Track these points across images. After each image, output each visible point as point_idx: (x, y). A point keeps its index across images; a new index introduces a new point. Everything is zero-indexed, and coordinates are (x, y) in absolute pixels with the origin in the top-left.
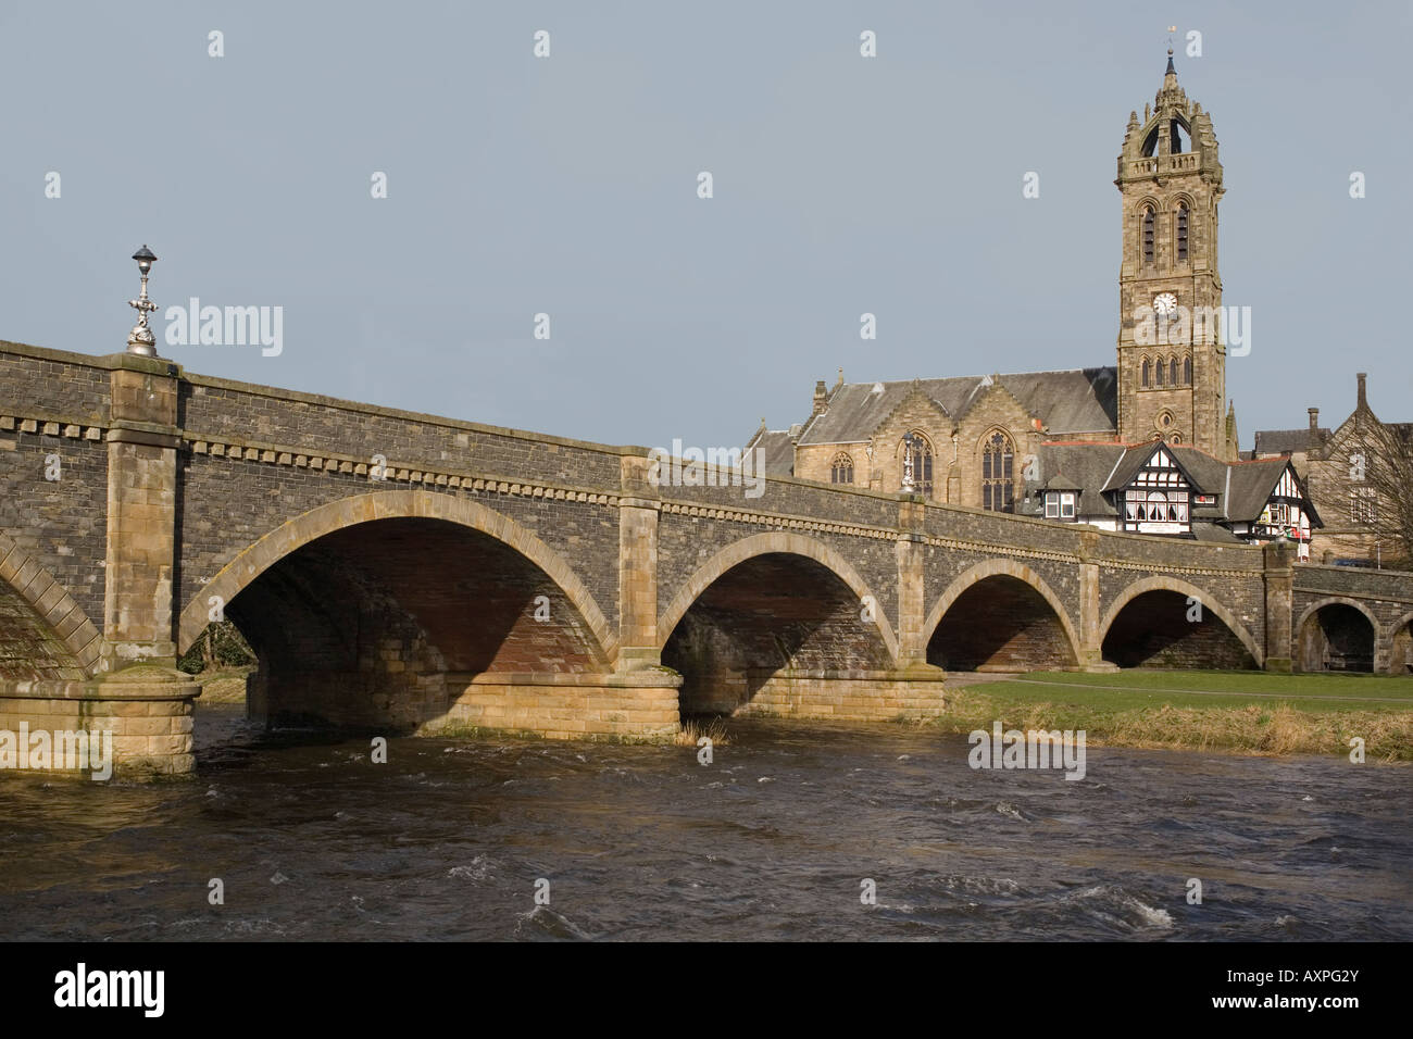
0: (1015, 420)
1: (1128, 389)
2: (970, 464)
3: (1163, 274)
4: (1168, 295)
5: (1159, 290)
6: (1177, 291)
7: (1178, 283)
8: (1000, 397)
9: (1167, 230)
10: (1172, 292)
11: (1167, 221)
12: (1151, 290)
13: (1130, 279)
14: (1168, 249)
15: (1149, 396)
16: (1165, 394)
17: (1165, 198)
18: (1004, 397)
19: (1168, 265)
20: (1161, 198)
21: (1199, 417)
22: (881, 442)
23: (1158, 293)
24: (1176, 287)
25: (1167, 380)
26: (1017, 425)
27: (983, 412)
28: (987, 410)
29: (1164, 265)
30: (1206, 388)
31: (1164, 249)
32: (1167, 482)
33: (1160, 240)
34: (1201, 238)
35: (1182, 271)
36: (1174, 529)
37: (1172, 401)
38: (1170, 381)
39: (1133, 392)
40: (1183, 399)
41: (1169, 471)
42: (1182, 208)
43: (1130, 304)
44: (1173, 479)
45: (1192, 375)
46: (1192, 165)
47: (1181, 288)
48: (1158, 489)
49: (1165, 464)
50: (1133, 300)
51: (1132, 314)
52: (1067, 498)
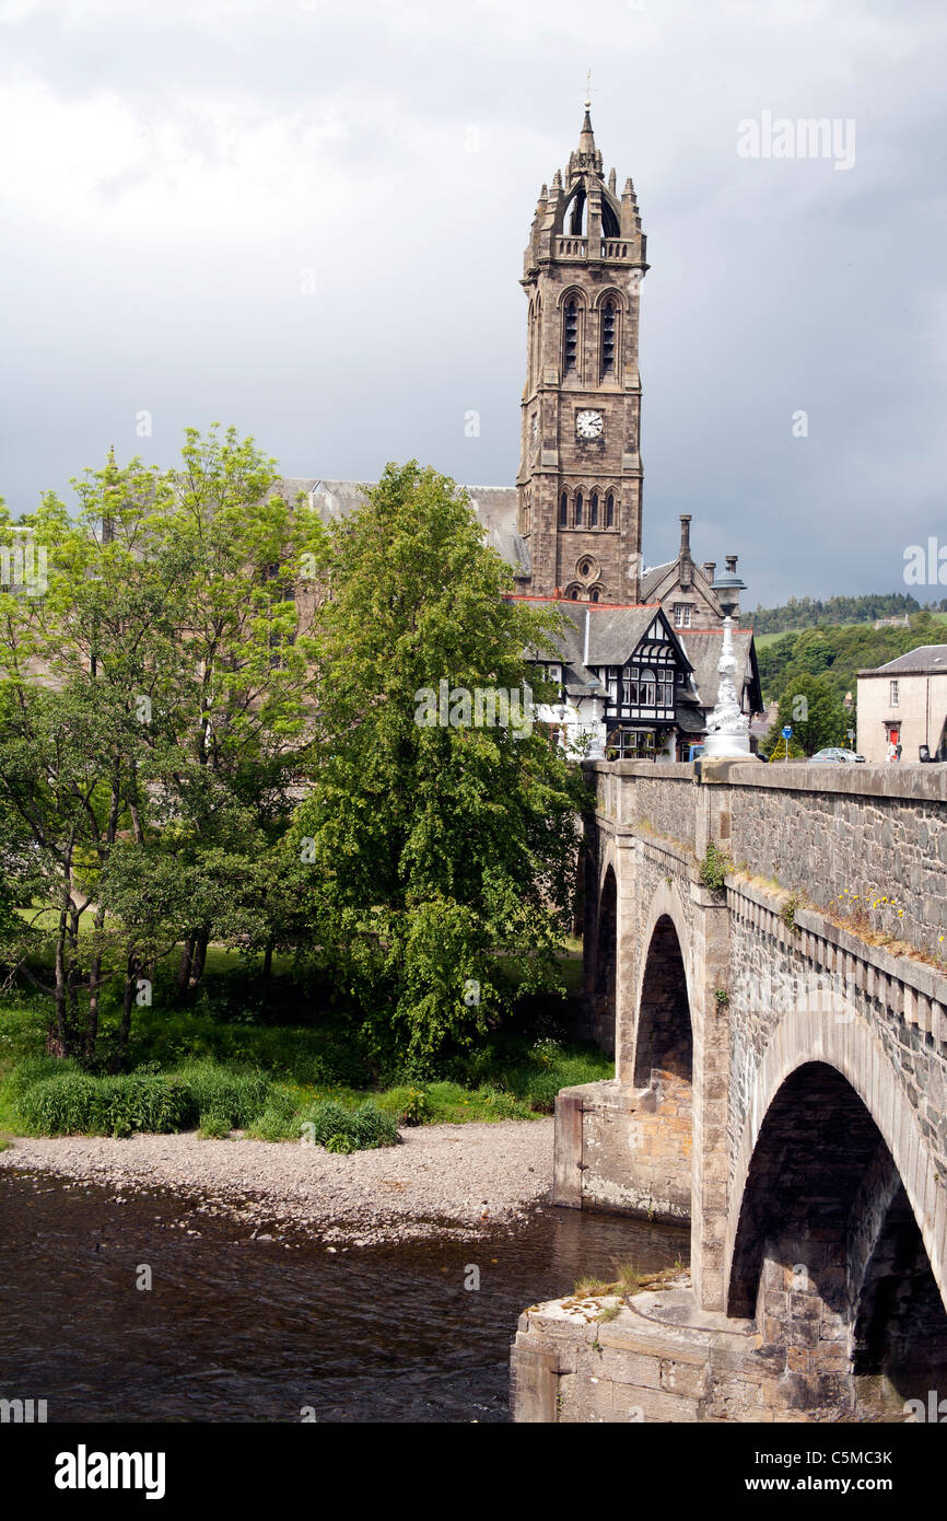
4: (593, 413)
5: (584, 406)
6: (603, 410)
7: (606, 401)
9: (595, 333)
10: (597, 410)
12: (576, 404)
13: (553, 388)
14: (595, 356)
16: (590, 538)
17: (592, 291)
19: (594, 376)
20: (590, 289)
23: (583, 410)
24: (601, 405)
25: (586, 520)
29: (590, 375)
30: (635, 535)
31: (591, 355)
32: (658, 657)
33: (588, 344)
34: (632, 348)
35: (610, 385)
36: (661, 715)
37: (595, 546)
38: (593, 521)
39: (553, 531)
40: (608, 546)
41: (662, 643)
42: (609, 306)
43: (552, 419)
44: (663, 654)
45: (618, 516)
46: (624, 255)
47: (608, 406)
48: (649, 665)
49: (660, 636)
50: (556, 415)
51: (555, 434)
52: (554, 672)
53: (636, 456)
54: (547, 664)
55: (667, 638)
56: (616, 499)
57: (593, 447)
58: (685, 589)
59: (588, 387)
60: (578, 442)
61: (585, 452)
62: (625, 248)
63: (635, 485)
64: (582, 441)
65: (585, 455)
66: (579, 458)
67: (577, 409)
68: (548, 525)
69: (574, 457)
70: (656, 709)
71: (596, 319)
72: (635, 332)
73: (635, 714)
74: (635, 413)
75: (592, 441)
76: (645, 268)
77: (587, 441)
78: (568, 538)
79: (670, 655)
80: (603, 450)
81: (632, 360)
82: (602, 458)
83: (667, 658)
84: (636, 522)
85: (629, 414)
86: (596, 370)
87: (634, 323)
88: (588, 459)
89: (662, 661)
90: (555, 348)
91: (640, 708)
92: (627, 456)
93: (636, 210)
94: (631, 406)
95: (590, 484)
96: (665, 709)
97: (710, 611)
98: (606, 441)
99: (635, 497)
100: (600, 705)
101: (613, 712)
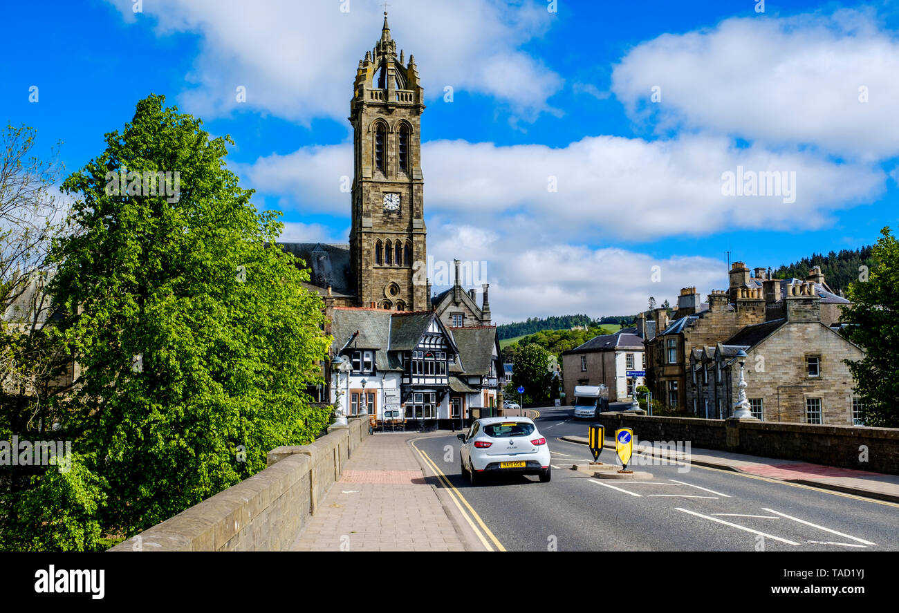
1: (367, 264)
3: (390, 179)
4: (393, 195)
5: (388, 191)
6: (400, 193)
7: (402, 187)
9: (394, 146)
10: (396, 193)
11: (394, 139)
12: (383, 189)
13: (368, 180)
14: (394, 160)
15: (381, 272)
16: (393, 271)
17: (391, 121)
19: (394, 173)
20: (389, 120)
21: (417, 290)
23: (387, 193)
24: (399, 190)
25: (394, 260)
29: (391, 172)
31: (391, 160)
32: (436, 344)
33: (390, 153)
34: (417, 156)
35: (405, 178)
36: (439, 381)
37: (398, 276)
39: (370, 268)
40: (405, 276)
42: (405, 131)
43: (368, 199)
44: (438, 342)
45: (411, 258)
46: (410, 100)
47: (403, 191)
48: (430, 350)
49: (436, 330)
50: (371, 196)
51: (370, 207)
52: (368, 356)
53: (421, 220)
54: (361, 350)
55: (440, 332)
56: (410, 247)
57: (394, 216)
58: (457, 304)
60: (385, 212)
61: (389, 218)
62: (411, 95)
63: (422, 238)
64: (387, 213)
65: (389, 220)
66: (386, 223)
67: (384, 192)
69: (382, 222)
70: (436, 378)
72: (418, 146)
73: (422, 381)
74: (419, 194)
75: (393, 212)
77: (390, 212)
79: (443, 343)
80: (400, 217)
81: (417, 163)
82: (400, 222)
84: (423, 261)
85: (416, 195)
86: (395, 169)
87: (418, 141)
88: (391, 223)
89: (438, 347)
90: (369, 156)
91: (425, 378)
92: (416, 221)
94: (417, 191)
95: (393, 239)
96: (441, 378)
97: (473, 317)
98: (403, 212)
99: (421, 246)
100: (398, 376)
101: (406, 380)
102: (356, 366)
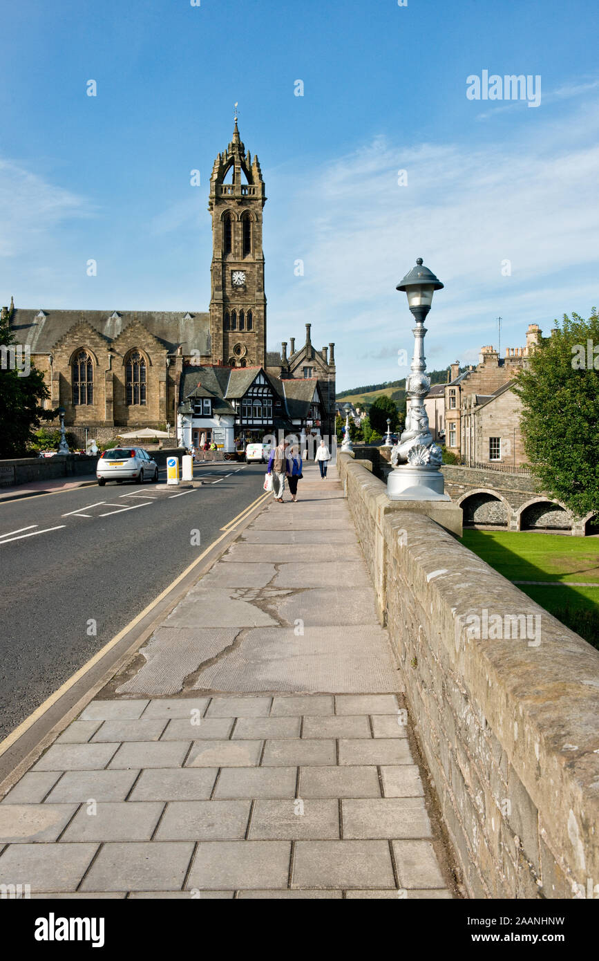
0: (148, 345)
2: (119, 372)
4: (240, 273)
5: (237, 269)
6: (245, 271)
7: (247, 266)
8: (138, 328)
10: (242, 271)
12: (231, 268)
13: (219, 260)
16: (240, 334)
17: (238, 212)
18: (141, 329)
19: (241, 255)
20: (237, 210)
21: (259, 350)
22: (58, 354)
23: (235, 271)
24: (245, 268)
25: (240, 325)
26: (150, 348)
27: (128, 338)
28: (130, 337)
29: (238, 254)
30: (263, 333)
31: (239, 244)
32: (263, 393)
33: (236, 238)
34: (260, 240)
35: (249, 259)
36: (265, 422)
37: (243, 339)
38: (241, 327)
39: (221, 332)
40: (249, 338)
41: (264, 386)
42: (246, 220)
43: (219, 276)
44: (265, 391)
45: (254, 324)
46: (254, 193)
47: (248, 269)
48: (258, 397)
49: (262, 382)
50: (221, 274)
51: (221, 283)
52: (207, 403)
53: (263, 293)
54: (203, 398)
55: (266, 383)
56: (254, 315)
57: (241, 290)
58: (309, 360)
59: (238, 260)
60: (233, 287)
61: (237, 292)
62: (254, 190)
63: (262, 308)
64: (235, 287)
65: (237, 294)
66: (234, 296)
67: (232, 271)
68: (218, 329)
69: (231, 294)
70: (262, 419)
71: (240, 225)
72: (260, 231)
73: (250, 422)
74: (261, 272)
75: (240, 286)
76: (264, 199)
77: (238, 287)
78: (230, 335)
79: (269, 392)
80: (246, 291)
81: (260, 246)
82: (245, 295)
83: (268, 393)
84: (263, 326)
85: (258, 272)
86: (241, 251)
87: (260, 227)
88: (238, 296)
89: (265, 395)
90: (219, 241)
91: (253, 419)
92: (258, 294)
93: (259, 171)
94: (259, 269)
95: (240, 307)
96: (268, 419)
97: (321, 370)
98: (248, 286)
99: (262, 314)
100: (233, 418)
101: (238, 422)
102: (197, 410)
